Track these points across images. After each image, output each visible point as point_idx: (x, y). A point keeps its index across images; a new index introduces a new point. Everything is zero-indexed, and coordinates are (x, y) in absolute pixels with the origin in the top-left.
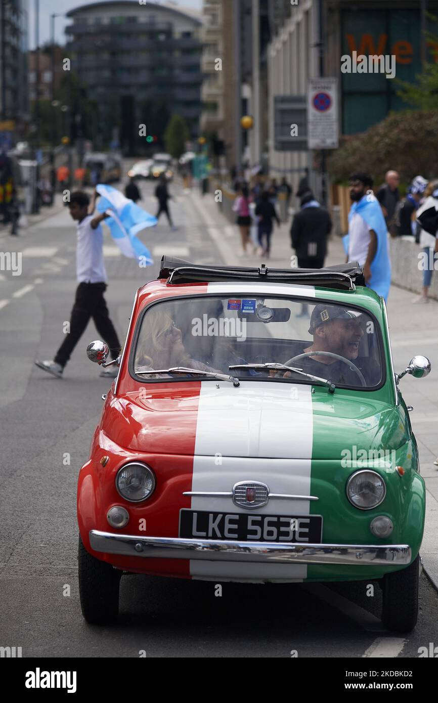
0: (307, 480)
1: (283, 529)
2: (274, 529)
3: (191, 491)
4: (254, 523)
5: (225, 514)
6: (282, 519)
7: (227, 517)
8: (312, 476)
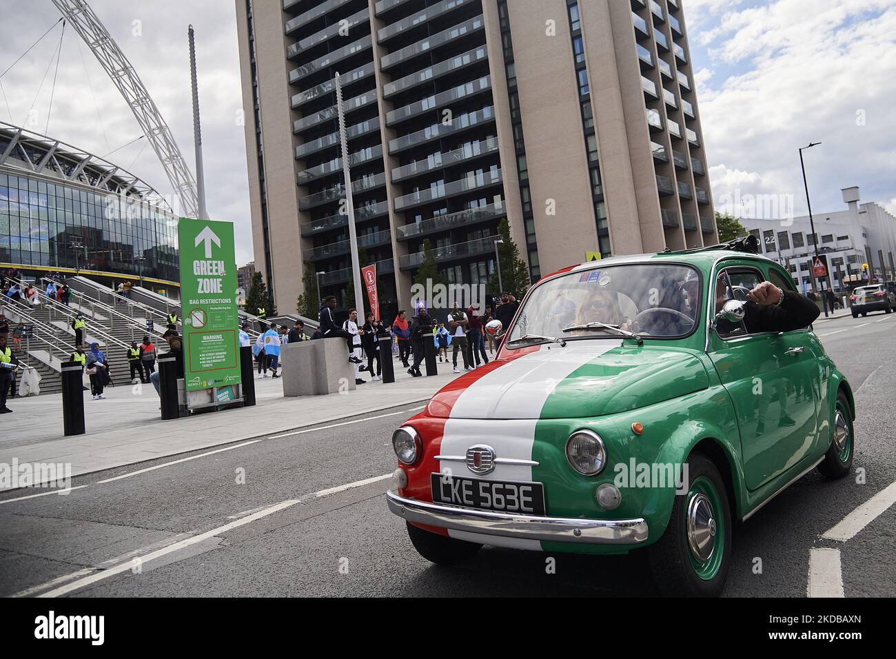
0: (530, 442)
1: (509, 497)
2: (501, 497)
3: (439, 455)
4: (485, 490)
5: (462, 479)
6: (508, 487)
7: (464, 482)
8: (536, 438)
